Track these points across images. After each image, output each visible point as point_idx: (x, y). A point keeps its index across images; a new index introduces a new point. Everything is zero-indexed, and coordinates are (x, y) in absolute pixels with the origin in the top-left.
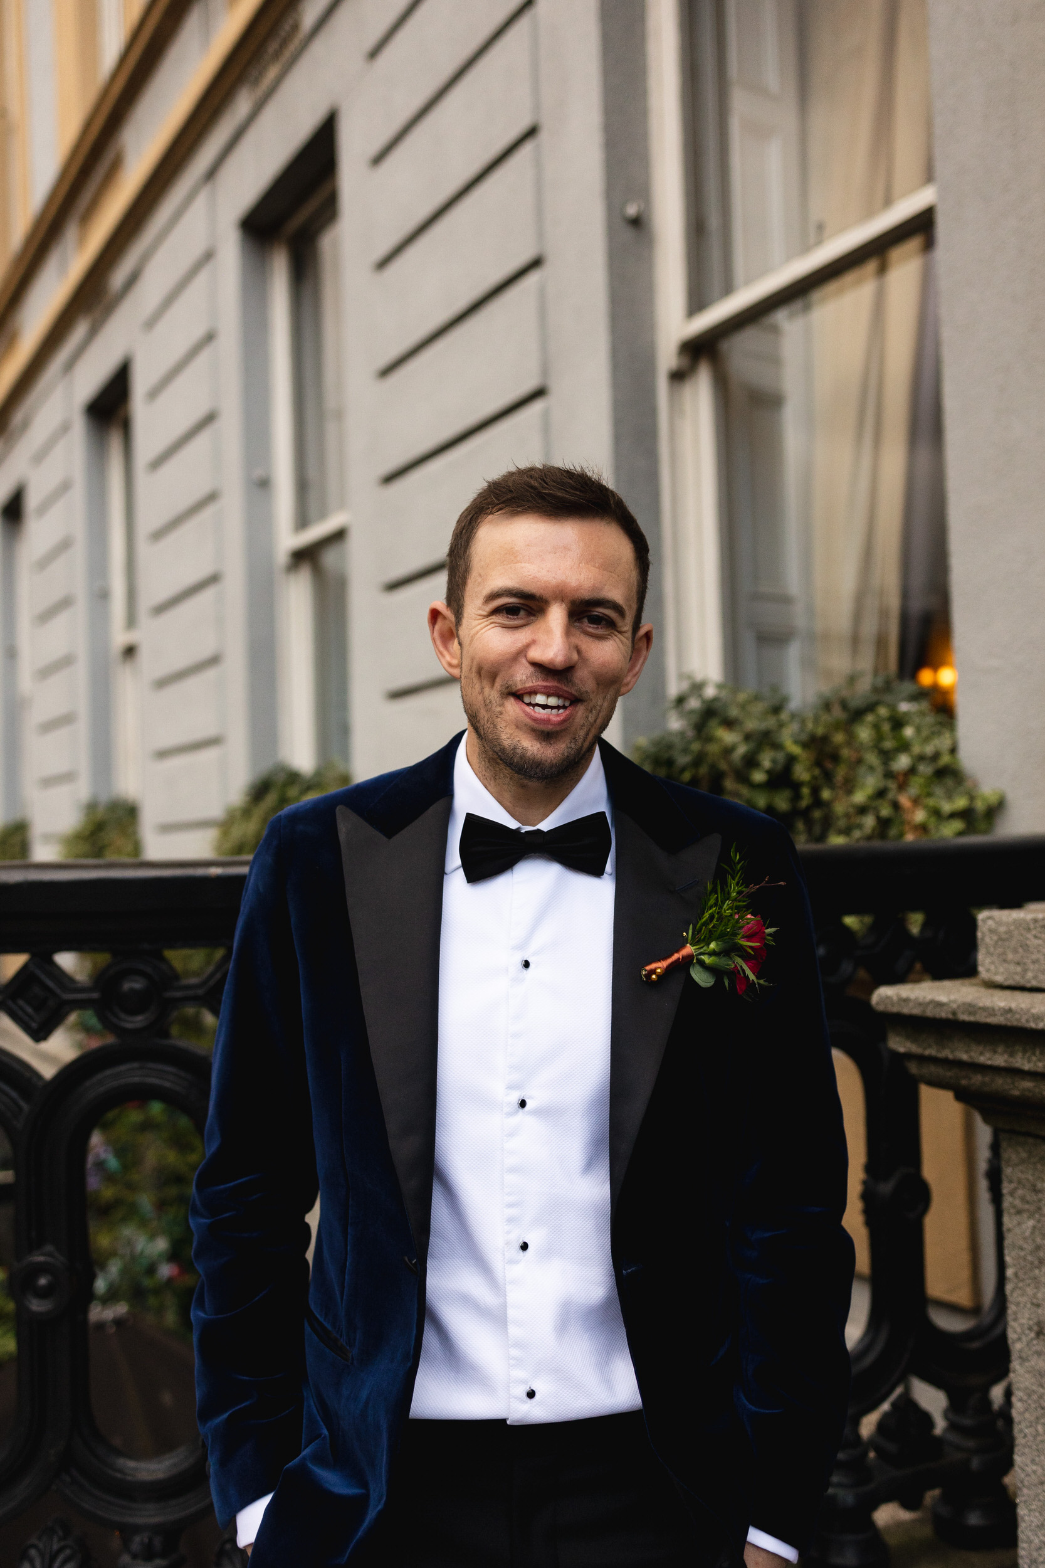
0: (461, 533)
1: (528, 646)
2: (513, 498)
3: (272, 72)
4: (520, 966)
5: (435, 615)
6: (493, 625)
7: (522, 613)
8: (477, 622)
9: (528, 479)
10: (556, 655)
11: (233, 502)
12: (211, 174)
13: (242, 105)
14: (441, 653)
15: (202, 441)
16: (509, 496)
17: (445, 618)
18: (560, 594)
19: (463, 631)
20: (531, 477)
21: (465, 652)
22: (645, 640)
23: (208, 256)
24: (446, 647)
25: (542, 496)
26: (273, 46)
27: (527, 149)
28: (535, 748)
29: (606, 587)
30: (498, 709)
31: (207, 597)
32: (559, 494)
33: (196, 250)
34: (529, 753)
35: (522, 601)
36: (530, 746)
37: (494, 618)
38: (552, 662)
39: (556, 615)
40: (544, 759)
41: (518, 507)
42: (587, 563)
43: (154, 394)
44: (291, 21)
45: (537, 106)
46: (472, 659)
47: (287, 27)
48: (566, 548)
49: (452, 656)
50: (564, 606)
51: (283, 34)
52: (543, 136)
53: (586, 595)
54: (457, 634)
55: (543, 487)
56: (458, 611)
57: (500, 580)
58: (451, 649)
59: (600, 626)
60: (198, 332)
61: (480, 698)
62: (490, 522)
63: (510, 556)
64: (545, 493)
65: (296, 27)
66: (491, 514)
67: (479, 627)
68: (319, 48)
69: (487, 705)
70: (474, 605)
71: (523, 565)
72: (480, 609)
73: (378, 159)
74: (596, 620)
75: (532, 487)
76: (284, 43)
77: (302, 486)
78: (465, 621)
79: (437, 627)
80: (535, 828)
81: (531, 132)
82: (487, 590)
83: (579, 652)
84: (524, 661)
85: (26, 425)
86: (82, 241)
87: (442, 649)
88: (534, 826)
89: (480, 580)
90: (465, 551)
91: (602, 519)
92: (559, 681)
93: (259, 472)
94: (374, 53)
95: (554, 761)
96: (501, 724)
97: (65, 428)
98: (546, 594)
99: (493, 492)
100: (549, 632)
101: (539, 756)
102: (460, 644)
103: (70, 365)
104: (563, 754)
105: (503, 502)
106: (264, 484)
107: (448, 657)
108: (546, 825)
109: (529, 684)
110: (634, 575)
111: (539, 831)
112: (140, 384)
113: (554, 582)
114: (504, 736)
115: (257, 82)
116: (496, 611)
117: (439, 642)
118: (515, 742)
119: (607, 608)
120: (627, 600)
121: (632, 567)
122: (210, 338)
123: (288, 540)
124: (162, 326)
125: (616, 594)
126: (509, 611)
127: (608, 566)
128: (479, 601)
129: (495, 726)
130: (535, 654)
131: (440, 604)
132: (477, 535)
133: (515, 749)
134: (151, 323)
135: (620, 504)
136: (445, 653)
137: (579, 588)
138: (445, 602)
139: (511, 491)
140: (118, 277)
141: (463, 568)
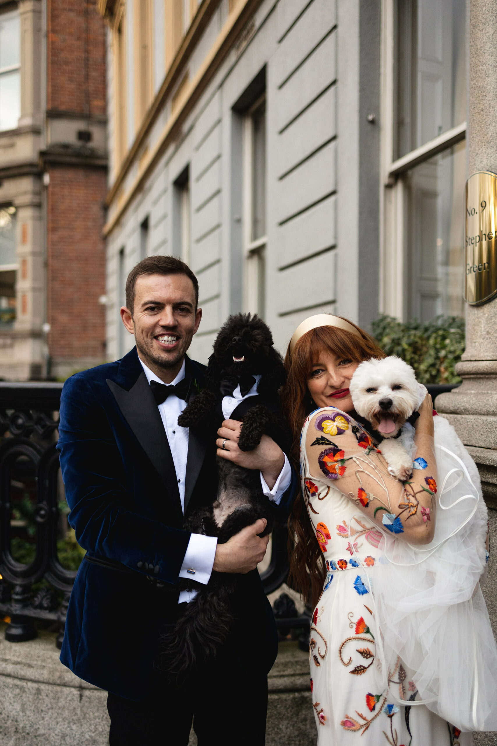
0: (130, 282)
1: (159, 321)
2: (149, 269)
3: (244, 44)
4: (172, 433)
5: (123, 312)
6: (145, 315)
7: (156, 310)
8: (140, 314)
9: (153, 262)
10: (169, 322)
11: (226, 229)
12: (221, 86)
13: (233, 57)
14: (126, 325)
15: (215, 201)
16: (147, 268)
17: (126, 312)
18: (169, 302)
19: (135, 317)
20: (154, 261)
21: (136, 325)
22: (199, 314)
23: (219, 121)
24: (128, 323)
25: (159, 267)
26: (245, 33)
27: (332, 90)
28: (166, 357)
29: (185, 297)
30: (151, 345)
31: (215, 268)
32: (166, 266)
33: (215, 119)
34: (164, 359)
35: (156, 305)
36: (164, 356)
37: (146, 312)
38: (169, 324)
39: (168, 309)
40: (170, 360)
41: (151, 272)
42: (177, 290)
43: (198, 179)
44: (251, 23)
45: (336, 72)
46: (140, 327)
47: (250, 25)
48: (169, 285)
49: (131, 326)
50: (171, 305)
51: (248, 28)
52: (339, 84)
53: (179, 301)
54: (132, 317)
55: (159, 264)
56: (132, 310)
57: (147, 298)
58: (130, 323)
59: (184, 312)
60: (215, 154)
61: (143, 341)
62: (141, 278)
63: (150, 289)
64: (160, 266)
65: (253, 26)
66: (141, 275)
67: (140, 316)
68: (261, 35)
69: (146, 344)
70: (138, 308)
71: (155, 292)
72: (141, 309)
73: (281, 87)
74: (182, 310)
75: (155, 265)
76: (248, 32)
77: (255, 222)
78: (135, 314)
79: (124, 316)
80: (170, 384)
81: (334, 82)
82: (143, 302)
83: (178, 322)
84: (158, 326)
85: (150, 188)
86: (173, 108)
87: (126, 323)
88: (169, 384)
89: (139, 298)
90: (133, 288)
91: (181, 274)
92: (172, 331)
93: (237, 216)
94: (280, 41)
95: (173, 360)
96: (152, 350)
97: (165, 191)
98: (164, 302)
99: (141, 267)
100: (166, 315)
101: (168, 359)
102: (134, 322)
103: (167, 164)
104: (176, 357)
105: (145, 271)
106: (239, 221)
107: (129, 326)
108: (174, 383)
109: (161, 333)
110: (194, 292)
111: (172, 385)
112: (194, 174)
113: (167, 298)
114: (154, 354)
115: (238, 48)
116: (146, 309)
117: (125, 321)
118: (158, 356)
119: (186, 305)
120: (192, 301)
121: (193, 289)
122: (219, 157)
123: (249, 245)
124: (202, 149)
125: (188, 300)
126: (152, 309)
127: (185, 290)
128: (140, 306)
129: (150, 351)
130: (162, 323)
131: (124, 307)
132: (137, 283)
133: (158, 358)
134: (198, 148)
135: (187, 268)
136: (128, 325)
137: (175, 299)
138: (126, 307)
139: (148, 266)
140: (186, 127)
141: (132, 295)
